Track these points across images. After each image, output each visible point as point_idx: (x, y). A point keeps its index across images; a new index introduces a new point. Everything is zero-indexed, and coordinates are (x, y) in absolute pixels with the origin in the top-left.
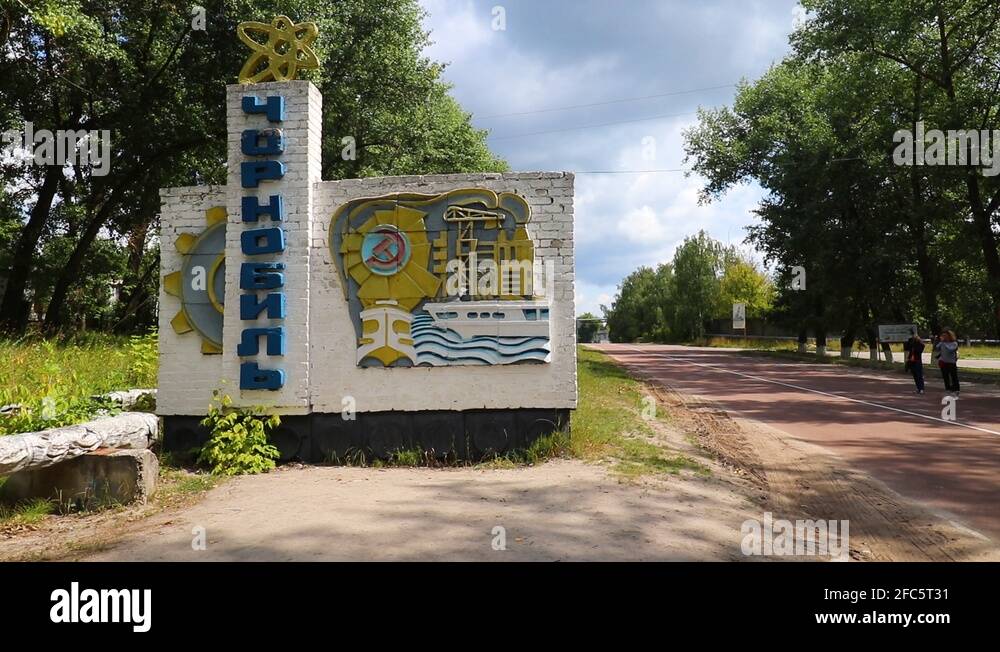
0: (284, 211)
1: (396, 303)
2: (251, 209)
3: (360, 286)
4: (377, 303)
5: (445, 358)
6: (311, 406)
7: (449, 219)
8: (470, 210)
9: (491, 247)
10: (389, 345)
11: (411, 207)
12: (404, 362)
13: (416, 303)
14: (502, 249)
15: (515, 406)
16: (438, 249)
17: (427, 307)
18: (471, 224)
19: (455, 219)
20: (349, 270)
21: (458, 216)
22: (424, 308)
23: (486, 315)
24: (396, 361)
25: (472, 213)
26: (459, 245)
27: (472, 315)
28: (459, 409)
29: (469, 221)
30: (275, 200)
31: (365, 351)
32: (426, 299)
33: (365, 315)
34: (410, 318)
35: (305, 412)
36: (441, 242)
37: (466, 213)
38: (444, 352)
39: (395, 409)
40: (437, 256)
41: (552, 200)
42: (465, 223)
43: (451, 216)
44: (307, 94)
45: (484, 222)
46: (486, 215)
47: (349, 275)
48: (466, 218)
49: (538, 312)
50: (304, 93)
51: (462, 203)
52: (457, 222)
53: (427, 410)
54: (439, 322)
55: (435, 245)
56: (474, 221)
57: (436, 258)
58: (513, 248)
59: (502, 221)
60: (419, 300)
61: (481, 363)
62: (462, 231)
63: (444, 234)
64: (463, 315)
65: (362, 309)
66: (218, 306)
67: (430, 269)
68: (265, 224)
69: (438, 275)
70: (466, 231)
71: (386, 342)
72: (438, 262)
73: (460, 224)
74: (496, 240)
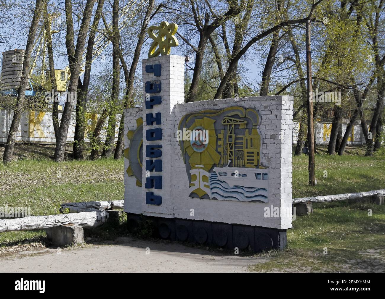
0: (163, 119)
1: (203, 166)
3: (190, 157)
4: (196, 166)
5: (223, 196)
6: (174, 214)
7: (225, 124)
8: (232, 119)
9: (242, 139)
10: (200, 188)
11: (209, 117)
13: (211, 167)
14: (247, 139)
15: (253, 224)
16: (220, 139)
17: (215, 169)
18: (233, 126)
19: (226, 124)
20: (186, 149)
21: (228, 122)
22: (214, 170)
23: (239, 175)
24: (204, 196)
25: (234, 120)
26: (228, 137)
27: (233, 174)
28: (230, 223)
29: (232, 124)
30: (159, 115)
31: (193, 189)
32: (215, 165)
33: (192, 172)
34: (208, 175)
36: (221, 136)
37: (231, 120)
41: (271, 112)
42: (230, 125)
43: (225, 122)
44: (170, 62)
45: (239, 125)
46: (240, 122)
47: (186, 152)
49: (262, 175)
50: (168, 61)
51: (230, 114)
52: (227, 125)
53: (217, 222)
54: (220, 178)
55: (219, 137)
56: (235, 125)
57: (219, 144)
58: (251, 139)
59: (247, 124)
60: (212, 166)
62: (229, 130)
63: (222, 131)
64: (229, 175)
65: (191, 168)
66: (141, 164)
67: (216, 150)
68: (155, 126)
69: (220, 153)
70: (231, 130)
71: (199, 186)
72: (220, 146)
73: (228, 126)
74: (244, 135)
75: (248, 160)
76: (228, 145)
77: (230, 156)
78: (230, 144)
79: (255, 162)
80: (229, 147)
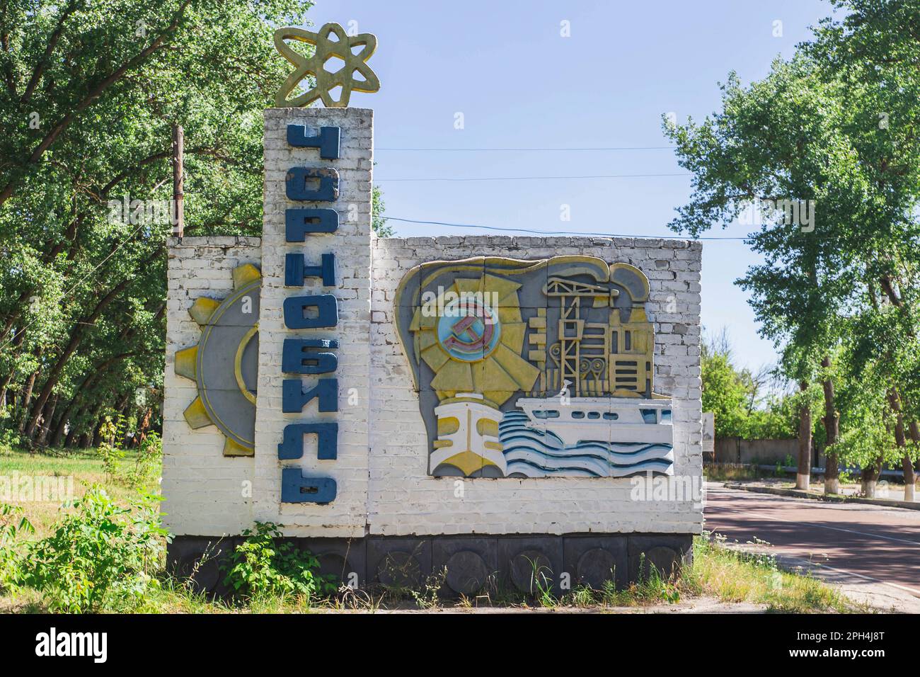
0: (340, 272)
1: (481, 397)
2: (295, 270)
3: (435, 374)
4: (458, 396)
5: (543, 469)
6: (367, 527)
7: (550, 294)
8: (575, 283)
9: (602, 331)
10: (473, 450)
11: (501, 276)
12: (491, 472)
13: (507, 398)
14: (614, 332)
15: (629, 529)
16: (535, 331)
17: (521, 403)
18: (577, 301)
19: (556, 294)
20: (421, 352)
21: (561, 290)
22: (518, 404)
23: (594, 415)
24: (481, 470)
25: (578, 287)
26: (562, 327)
27: (577, 414)
28: (558, 533)
29: (575, 297)
30: (328, 259)
31: (440, 457)
32: (520, 393)
33: (442, 411)
34: (498, 416)
35: (361, 533)
36: (539, 322)
37: (571, 287)
38: (541, 461)
39: (476, 532)
40: (533, 339)
41: (675, 274)
42: (570, 299)
43: (552, 290)
44: (370, 126)
45: (592, 299)
46: (596, 291)
47: (421, 359)
48: (570, 294)
49: (659, 414)
50: (366, 124)
51: (565, 273)
52: (559, 298)
53: (518, 534)
54: (536, 423)
55: (531, 326)
56: (581, 297)
57: (531, 342)
58: (628, 333)
59: (615, 298)
60: (511, 394)
61: (588, 475)
62: (566, 309)
63: (542, 312)
64: (566, 415)
65: (438, 403)
67: (524, 356)
68: (315, 287)
69: (534, 363)
70: (570, 309)
71: (469, 445)
72: (535, 347)
73: (563, 300)
74: (607, 322)
75: (618, 380)
76: (563, 344)
77: (568, 372)
78: (568, 343)
79: (641, 385)
80: (566, 349)
